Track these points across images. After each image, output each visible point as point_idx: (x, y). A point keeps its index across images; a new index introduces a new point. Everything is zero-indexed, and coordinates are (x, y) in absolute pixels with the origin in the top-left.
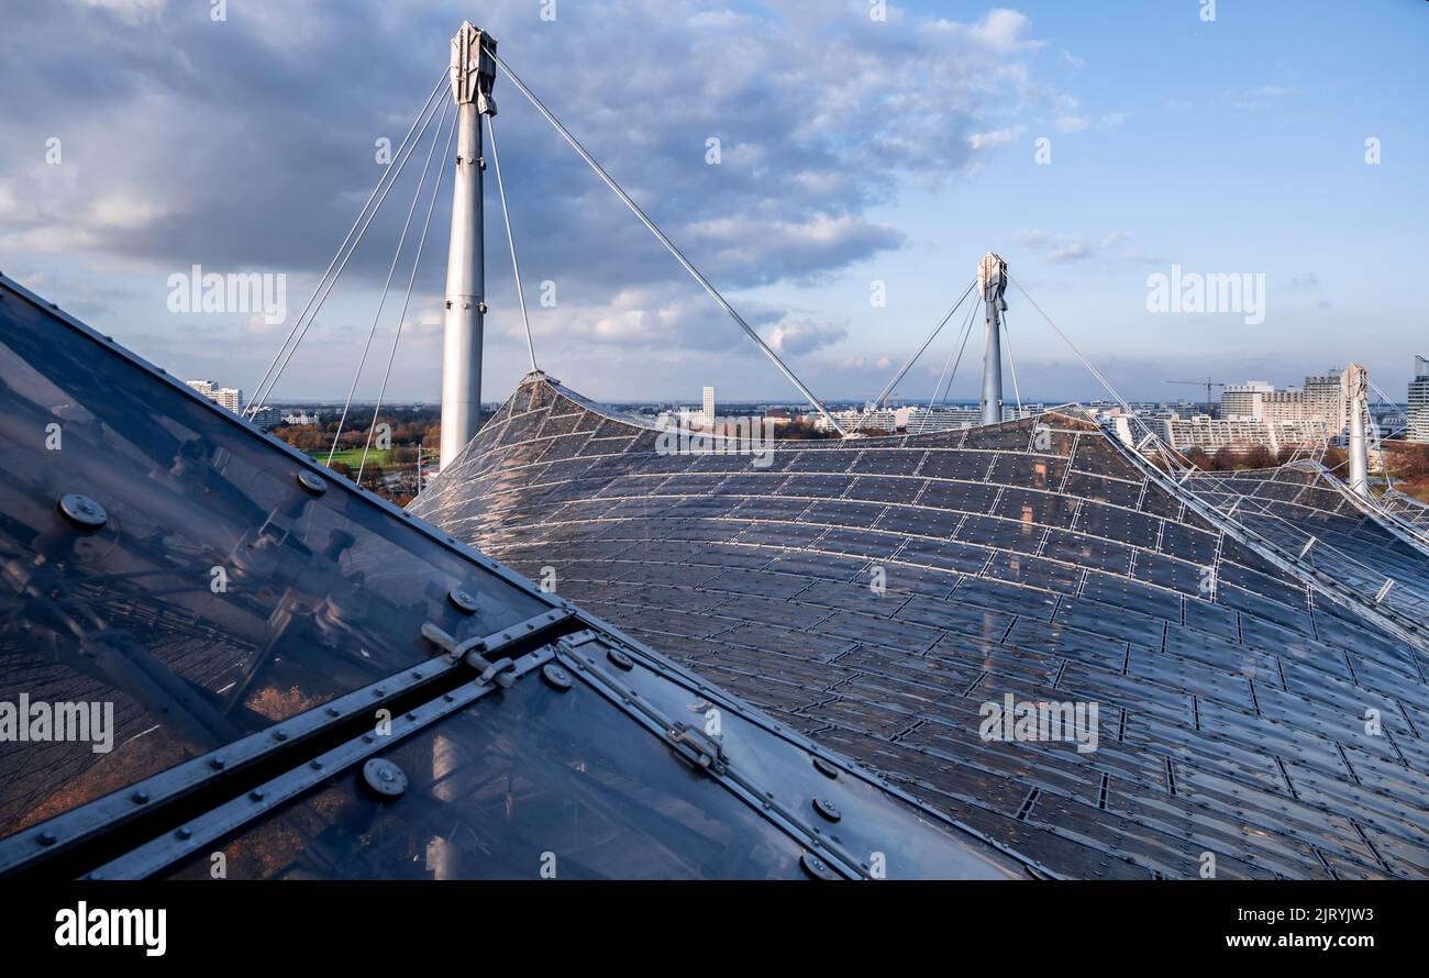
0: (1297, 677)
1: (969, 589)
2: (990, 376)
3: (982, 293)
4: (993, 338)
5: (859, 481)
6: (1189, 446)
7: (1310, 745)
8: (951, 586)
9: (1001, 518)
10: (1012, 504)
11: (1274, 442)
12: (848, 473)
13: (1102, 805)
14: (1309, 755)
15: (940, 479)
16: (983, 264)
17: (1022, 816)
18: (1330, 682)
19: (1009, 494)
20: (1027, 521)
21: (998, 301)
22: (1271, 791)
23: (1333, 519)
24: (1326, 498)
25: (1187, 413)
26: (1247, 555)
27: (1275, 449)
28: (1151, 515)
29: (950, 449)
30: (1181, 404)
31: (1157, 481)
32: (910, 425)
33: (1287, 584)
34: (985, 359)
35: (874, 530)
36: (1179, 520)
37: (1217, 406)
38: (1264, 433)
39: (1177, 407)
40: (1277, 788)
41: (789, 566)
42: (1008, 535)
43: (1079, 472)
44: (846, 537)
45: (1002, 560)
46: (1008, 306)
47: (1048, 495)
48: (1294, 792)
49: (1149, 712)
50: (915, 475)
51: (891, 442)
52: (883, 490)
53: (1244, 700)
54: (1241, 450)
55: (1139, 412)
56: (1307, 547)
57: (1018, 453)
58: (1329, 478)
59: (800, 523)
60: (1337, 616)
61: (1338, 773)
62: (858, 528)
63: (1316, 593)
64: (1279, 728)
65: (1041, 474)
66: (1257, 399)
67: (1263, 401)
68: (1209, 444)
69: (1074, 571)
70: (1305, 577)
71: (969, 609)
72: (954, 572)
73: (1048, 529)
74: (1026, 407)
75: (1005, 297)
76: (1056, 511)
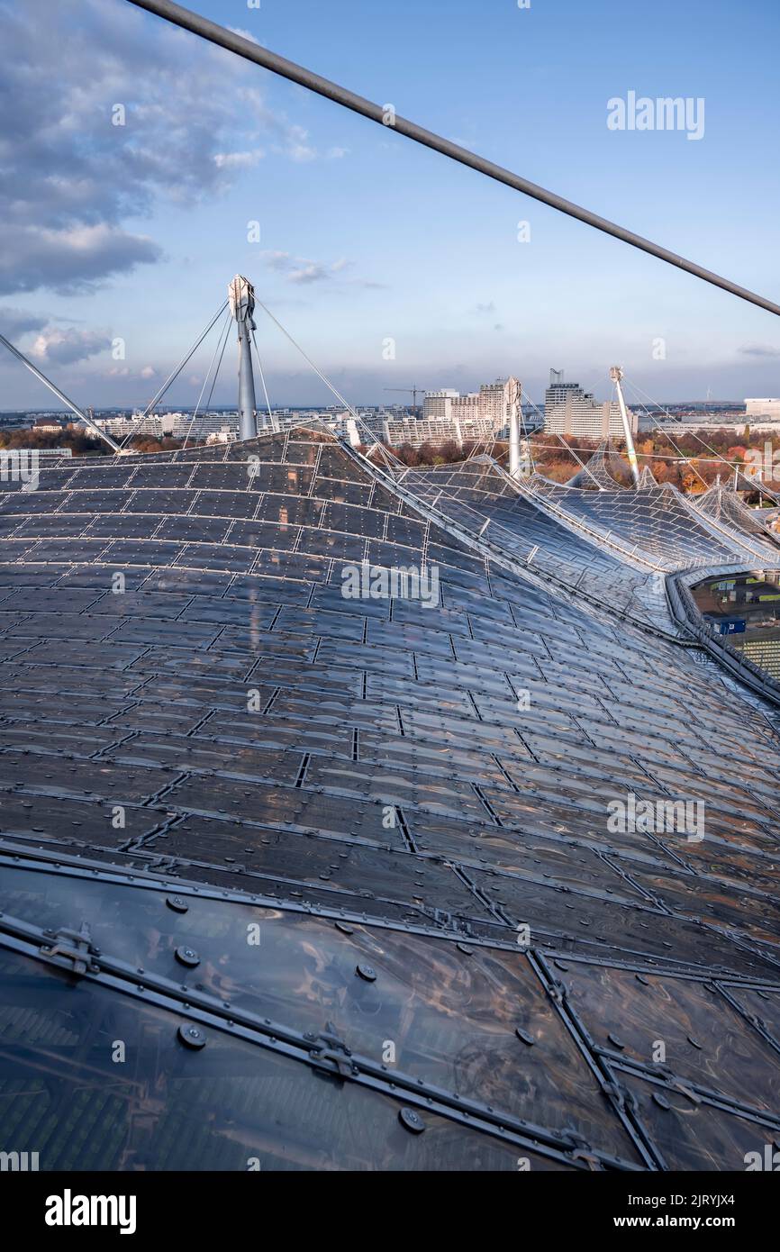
0: (479, 627)
1: (241, 586)
2: (245, 389)
3: (233, 313)
4: (245, 356)
5: (137, 495)
6: (401, 442)
7: (488, 678)
8: (226, 584)
9: (262, 521)
10: (271, 509)
11: (460, 437)
12: (126, 487)
13: (355, 756)
14: (488, 685)
15: (209, 490)
16: (233, 286)
17: (299, 784)
18: (500, 628)
19: (268, 499)
20: (283, 523)
21: (248, 321)
22: (465, 718)
23: (500, 499)
24: (495, 484)
25: (399, 414)
26: (445, 537)
27: (461, 443)
28: (378, 510)
29: (216, 462)
30: (395, 407)
31: (382, 482)
32: (176, 430)
33: (472, 557)
34: (239, 374)
35: (154, 539)
36: (398, 514)
37: (420, 409)
38: (453, 430)
39: (391, 410)
40: (469, 715)
41: (79, 580)
42: (268, 536)
43: (323, 478)
44: (129, 549)
45: (266, 556)
46: (257, 326)
47: (300, 499)
48: (480, 716)
49: (383, 672)
50: (187, 487)
51: (163, 457)
52: (160, 502)
53: (446, 651)
54: (437, 445)
55: (363, 415)
56: (485, 527)
57: (274, 463)
58: (497, 468)
59: (84, 538)
60: (504, 577)
61: (506, 695)
62: (140, 539)
63: (491, 562)
64: (470, 668)
65: (293, 481)
66: (448, 402)
67: (452, 404)
68: (415, 440)
69: (322, 562)
70: (484, 550)
71: (242, 603)
72: (227, 572)
73: (301, 528)
74: (275, 412)
75: (254, 317)
76: (306, 512)
